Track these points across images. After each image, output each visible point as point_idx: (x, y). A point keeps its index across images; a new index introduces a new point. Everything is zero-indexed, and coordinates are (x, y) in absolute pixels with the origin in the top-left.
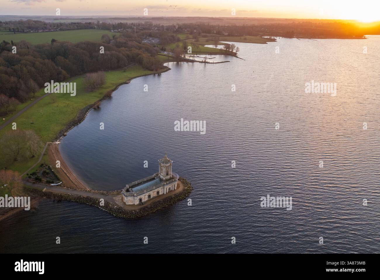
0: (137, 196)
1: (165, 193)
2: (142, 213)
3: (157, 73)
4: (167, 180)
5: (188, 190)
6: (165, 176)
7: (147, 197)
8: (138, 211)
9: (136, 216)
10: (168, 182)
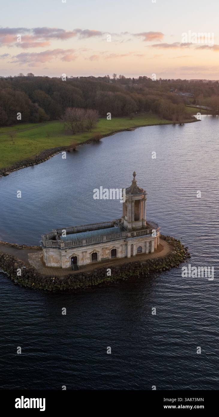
0: (65, 249)
1: (129, 255)
2: (70, 283)
3: (177, 123)
4: (134, 229)
5: (179, 256)
6: (132, 222)
7: (88, 256)
8: (62, 278)
9: (56, 287)
10: (135, 234)
